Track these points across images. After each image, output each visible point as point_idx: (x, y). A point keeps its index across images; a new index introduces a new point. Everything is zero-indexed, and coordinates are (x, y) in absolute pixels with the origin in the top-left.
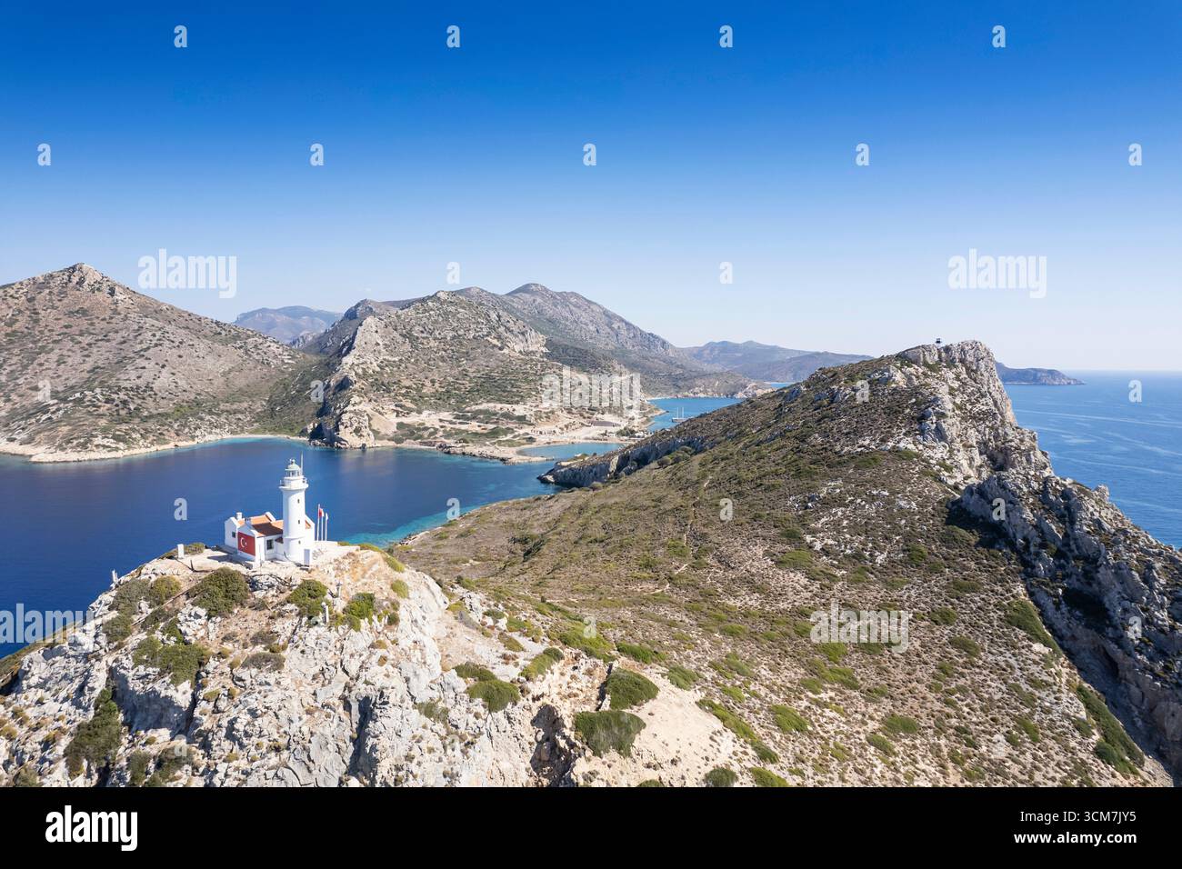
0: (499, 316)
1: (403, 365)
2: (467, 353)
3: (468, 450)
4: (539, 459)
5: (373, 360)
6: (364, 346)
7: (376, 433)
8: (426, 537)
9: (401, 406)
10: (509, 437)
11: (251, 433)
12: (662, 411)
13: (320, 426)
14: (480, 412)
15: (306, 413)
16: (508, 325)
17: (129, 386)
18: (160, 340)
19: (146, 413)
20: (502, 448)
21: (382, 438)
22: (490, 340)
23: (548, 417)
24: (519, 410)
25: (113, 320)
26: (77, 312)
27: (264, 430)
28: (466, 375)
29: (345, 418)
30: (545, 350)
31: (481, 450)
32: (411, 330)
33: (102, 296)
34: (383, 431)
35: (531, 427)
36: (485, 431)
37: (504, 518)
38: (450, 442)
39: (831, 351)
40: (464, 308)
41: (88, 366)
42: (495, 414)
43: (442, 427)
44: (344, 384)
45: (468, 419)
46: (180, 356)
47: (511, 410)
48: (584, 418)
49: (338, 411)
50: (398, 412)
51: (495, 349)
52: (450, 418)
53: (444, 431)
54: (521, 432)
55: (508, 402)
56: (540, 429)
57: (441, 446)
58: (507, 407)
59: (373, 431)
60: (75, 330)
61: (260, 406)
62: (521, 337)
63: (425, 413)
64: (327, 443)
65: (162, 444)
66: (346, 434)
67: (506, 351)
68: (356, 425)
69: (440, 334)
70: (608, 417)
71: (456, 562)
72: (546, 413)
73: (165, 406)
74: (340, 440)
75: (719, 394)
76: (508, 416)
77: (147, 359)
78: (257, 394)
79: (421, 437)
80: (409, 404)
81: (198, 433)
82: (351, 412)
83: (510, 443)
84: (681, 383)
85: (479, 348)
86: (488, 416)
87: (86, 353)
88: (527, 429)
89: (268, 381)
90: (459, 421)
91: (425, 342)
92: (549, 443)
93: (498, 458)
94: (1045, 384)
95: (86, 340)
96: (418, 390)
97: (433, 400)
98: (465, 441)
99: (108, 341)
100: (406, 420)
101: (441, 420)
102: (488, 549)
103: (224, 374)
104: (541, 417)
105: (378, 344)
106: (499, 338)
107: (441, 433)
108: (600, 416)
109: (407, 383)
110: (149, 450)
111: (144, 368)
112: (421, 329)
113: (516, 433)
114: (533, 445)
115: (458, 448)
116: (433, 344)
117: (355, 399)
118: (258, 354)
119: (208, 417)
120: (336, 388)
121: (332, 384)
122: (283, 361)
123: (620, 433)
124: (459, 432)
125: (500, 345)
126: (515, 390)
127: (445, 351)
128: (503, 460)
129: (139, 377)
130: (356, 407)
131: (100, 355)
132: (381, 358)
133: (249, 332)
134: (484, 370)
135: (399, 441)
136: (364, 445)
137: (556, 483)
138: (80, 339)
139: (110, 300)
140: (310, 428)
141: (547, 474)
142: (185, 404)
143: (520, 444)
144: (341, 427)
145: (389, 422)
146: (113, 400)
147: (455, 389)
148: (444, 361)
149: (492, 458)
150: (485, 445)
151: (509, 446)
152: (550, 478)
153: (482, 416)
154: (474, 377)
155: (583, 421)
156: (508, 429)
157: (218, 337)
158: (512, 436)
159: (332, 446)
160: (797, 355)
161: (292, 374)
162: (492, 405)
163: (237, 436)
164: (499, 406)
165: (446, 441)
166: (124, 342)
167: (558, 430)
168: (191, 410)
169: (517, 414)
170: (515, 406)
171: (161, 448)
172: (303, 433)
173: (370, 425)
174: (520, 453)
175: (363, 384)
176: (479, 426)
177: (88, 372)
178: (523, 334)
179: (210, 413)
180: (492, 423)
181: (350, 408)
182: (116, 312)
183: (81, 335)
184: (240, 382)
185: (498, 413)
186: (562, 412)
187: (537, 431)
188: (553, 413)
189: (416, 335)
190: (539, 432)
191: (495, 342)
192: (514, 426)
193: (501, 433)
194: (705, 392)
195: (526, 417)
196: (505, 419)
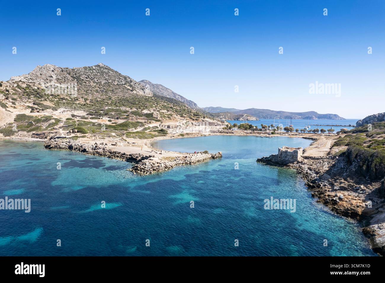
0: (131, 81)
2: (113, 90)
9: (38, 104)
10: (140, 129)
16: (136, 84)
22: (126, 87)
23: (169, 117)
28: (110, 99)
32: (80, 76)
35: (159, 123)
42: (126, 112)
43: (68, 120)
45: (100, 115)
47: (139, 109)
48: (193, 120)
51: (129, 90)
52: (83, 114)
54: (151, 125)
56: (167, 124)
62: (142, 90)
67: (135, 92)
69: (97, 80)
72: (168, 115)
75: (231, 119)
76: (136, 114)
83: (142, 135)
85: (120, 89)
90: (91, 116)
91: (87, 82)
92: (182, 135)
94: (334, 119)
100: (31, 114)
101: (72, 115)
106: (131, 86)
112: (86, 76)
113: (146, 126)
114: (167, 138)
116: (92, 84)
127: (99, 88)
135: (9, 133)
143: (153, 136)
145: (9, 114)
148: (97, 92)
151: (140, 138)
153: (113, 113)
154: (115, 100)
155: (192, 122)
156: (138, 122)
158: (142, 128)
169: (145, 112)
176: (110, 121)
180: (123, 119)
185: (128, 111)
186: (177, 115)
187: (165, 126)
188: (171, 116)
189: (82, 78)
190: (166, 127)
191: (129, 87)
192: (143, 121)
193: (131, 126)
194: (225, 118)
195: (153, 114)
196: (134, 116)
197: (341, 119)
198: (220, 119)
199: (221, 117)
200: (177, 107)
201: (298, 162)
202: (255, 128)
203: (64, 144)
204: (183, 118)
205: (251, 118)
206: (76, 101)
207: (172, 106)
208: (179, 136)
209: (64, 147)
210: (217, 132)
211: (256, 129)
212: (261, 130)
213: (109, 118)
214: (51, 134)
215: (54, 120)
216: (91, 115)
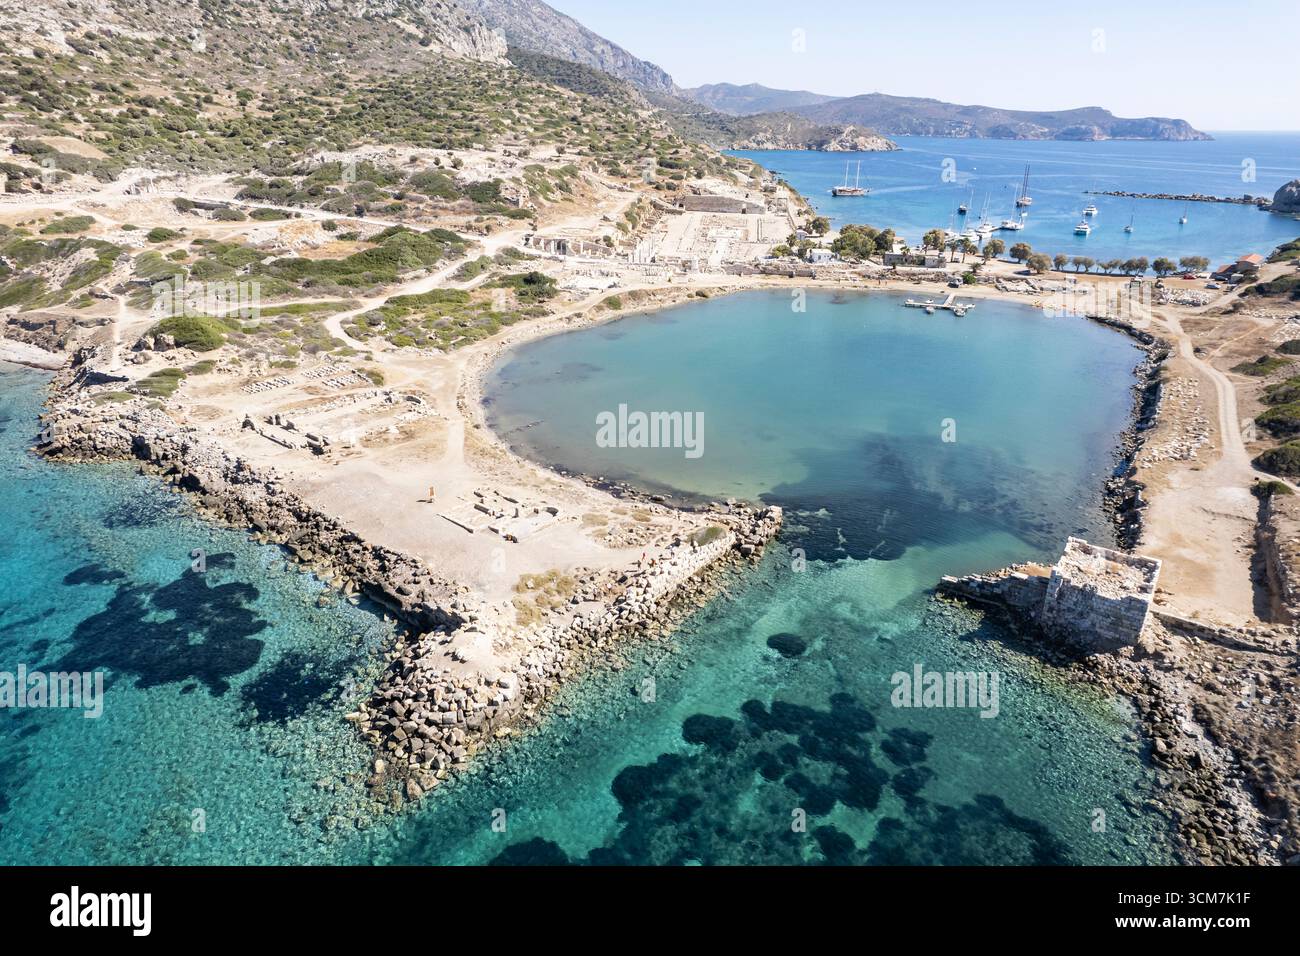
2: (349, 44)
22: (402, 25)
23: (563, 187)
24: (475, 167)
28: (341, 87)
30: (507, 63)
35: (523, 227)
39: (884, 92)
42: (392, 178)
45: (291, 197)
47: (446, 162)
48: (659, 188)
51: (412, 42)
52: (222, 196)
54: (490, 246)
55: (439, 144)
56: (555, 231)
58: (430, 157)
62: (463, 34)
63: (131, 178)
67: (435, 48)
72: (559, 174)
75: (796, 144)
76: (434, 185)
85: (376, 37)
86: (366, 187)
88: (507, 235)
92: (613, 303)
94: (1168, 139)
104: (545, 190)
106: (419, 21)
113: (472, 256)
125: (420, 34)
126: (457, 115)
134: (384, 78)
147: (298, 114)
148: (288, 56)
151: (444, 339)
153: (343, 189)
154: (361, 90)
155: (655, 196)
156: (439, 235)
158: (454, 267)
160: (821, 102)
162: (387, 149)
164: (408, 151)
167: (617, 236)
169: (467, 176)
170: (458, 154)
176: (329, 226)
178: (466, 29)
180: (381, 212)
185: (402, 175)
186: (595, 170)
187: (548, 243)
188: (574, 175)
190: (553, 245)
191: (412, 28)
192: (463, 220)
193: (409, 255)
194: (774, 140)
195: (502, 187)
196: (426, 197)
197: (1195, 139)
198: (754, 145)
199: (761, 136)
200: (595, 114)
201: (1140, 653)
202: (897, 250)
203: (114, 427)
204: (617, 182)
205: (870, 140)
206: (204, 105)
207: (578, 112)
208: (599, 308)
209: (111, 442)
210: (750, 273)
211: (904, 259)
212: (922, 262)
213: (326, 209)
214: (81, 330)
215: (92, 250)
216: (254, 197)
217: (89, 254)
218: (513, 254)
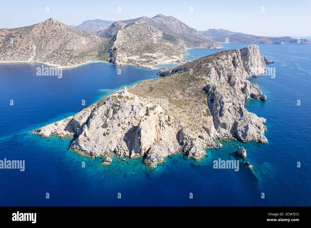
0: (150, 27)
1: (128, 43)
2: (143, 39)
3: (143, 66)
4: (157, 68)
5: (121, 42)
6: (119, 38)
7: (123, 61)
8: (135, 86)
9: (128, 55)
10: (152, 62)
11: (96, 60)
12: (189, 54)
13: (111, 59)
14: (145, 56)
15: (107, 55)
16: (153, 30)
17: (69, 49)
18: (72, 37)
19: (74, 56)
20: (150, 65)
21: (124, 63)
23: (161, 57)
24: (154, 55)
25: (61, 33)
26: (53, 31)
27: (99, 60)
29: (116, 58)
30: (162, 36)
31: (145, 66)
33: (58, 26)
34: (125, 61)
36: (146, 61)
37: (148, 83)
38: (139, 64)
40: (142, 26)
41: (59, 44)
42: (149, 57)
43: (137, 60)
44: (115, 49)
45: (143, 58)
46: (77, 41)
47: (152, 55)
49: (115, 56)
50: (127, 56)
51: (150, 37)
52: (139, 57)
53: (138, 61)
54: (154, 61)
55: (152, 53)
56: (158, 60)
57: (137, 65)
59: (122, 61)
60: (54, 35)
61: (97, 53)
62: (156, 33)
63: (133, 56)
64: (113, 64)
65: (79, 64)
66: (117, 62)
67: (152, 38)
68: (119, 60)
69: (136, 34)
70: (175, 57)
71: (140, 91)
72: (160, 56)
73: (77, 54)
74: (116, 63)
75: (206, 47)
76: (151, 57)
77: (71, 42)
78: (95, 50)
79: (133, 62)
80: (130, 54)
81: (86, 61)
82: (118, 57)
83: (152, 64)
84: (197, 45)
85: (145, 37)
86: (147, 57)
87: (57, 41)
88: (156, 60)
89: (97, 46)
90: (141, 58)
91: (132, 36)
92: (160, 64)
93: (149, 68)
95: (57, 38)
96: (131, 50)
97: (135, 53)
98: (142, 64)
99: (61, 38)
100: (129, 58)
101: (137, 58)
102: (145, 89)
103: (87, 45)
104: (159, 57)
105: (122, 38)
106: (150, 34)
107: (137, 62)
108: (173, 56)
109: (129, 48)
110: (78, 65)
111: (70, 45)
113: (153, 61)
114: (157, 64)
115: (140, 65)
116: (134, 37)
117: (118, 53)
118: (94, 39)
119: (87, 57)
120: (113, 50)
121: (112, 49)
122: (99, 41)
123: (176, 62)
124: (141, 61)
125: (150, 36)
126: (153, 49)
127: (137, 38)
128: (150, 69)
129: (70, 47)
130: (119, 55)
131: (61, 42)
132: (123, 42)
133: (91, 33)
134: (147, 43)
135: (128, 63)
136: (121, 64)
137: (160, 75)
138: (55, 37)
139: (60, 27)
140: (109, 60)
141: (158, 73)
142: (81, 53)
143: (154, 64)
144: (116, 60)
145: (126, 59)
146: (67, 53)
147: (140, 49)
148: (137, 41)
149: (148, 68)
150: (146, 65)
151: (152, 65)
152: (159, 74)
154: (144, 46)
155: (169, 58)
156: (151, 60)
157: (84, 35)
159: (114, 64)
161: (102, 44)
162: (148, 54)
163: (93, 61)
164: (150, 54)
165: (138, 63)
166: (65, 38)
167: (162, 61)
168: (83, 55)
169: (154, 56)
171: (80, 65)
172: (107, 61)
173: (122, 60)
174: (154, 66)
175: (119, 49)
177: (59, 46)
178: (156, 32)
179: (87, 56)
180: (148, 59)
181: (117, 56)
182: (61, 30)
183: (56, 37)
184: (91, 47)
186: (164, 55)
189: (130, 34)
191: (149, 35)
192: (153, 59)
194: (203, 47)
195: (156, 57)
198: (199, 48)
199: (200, 46)
204: (166, 56)
205: (218, 47)
210: (169, 63)
213: (145, 58)
217: (135, 61)
218: (156, 61)
